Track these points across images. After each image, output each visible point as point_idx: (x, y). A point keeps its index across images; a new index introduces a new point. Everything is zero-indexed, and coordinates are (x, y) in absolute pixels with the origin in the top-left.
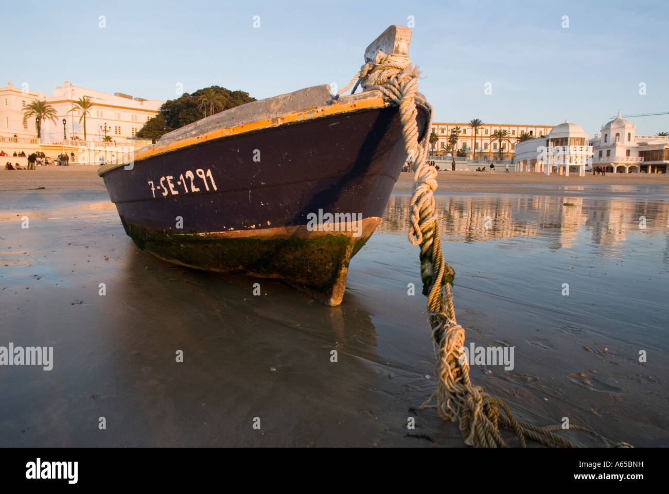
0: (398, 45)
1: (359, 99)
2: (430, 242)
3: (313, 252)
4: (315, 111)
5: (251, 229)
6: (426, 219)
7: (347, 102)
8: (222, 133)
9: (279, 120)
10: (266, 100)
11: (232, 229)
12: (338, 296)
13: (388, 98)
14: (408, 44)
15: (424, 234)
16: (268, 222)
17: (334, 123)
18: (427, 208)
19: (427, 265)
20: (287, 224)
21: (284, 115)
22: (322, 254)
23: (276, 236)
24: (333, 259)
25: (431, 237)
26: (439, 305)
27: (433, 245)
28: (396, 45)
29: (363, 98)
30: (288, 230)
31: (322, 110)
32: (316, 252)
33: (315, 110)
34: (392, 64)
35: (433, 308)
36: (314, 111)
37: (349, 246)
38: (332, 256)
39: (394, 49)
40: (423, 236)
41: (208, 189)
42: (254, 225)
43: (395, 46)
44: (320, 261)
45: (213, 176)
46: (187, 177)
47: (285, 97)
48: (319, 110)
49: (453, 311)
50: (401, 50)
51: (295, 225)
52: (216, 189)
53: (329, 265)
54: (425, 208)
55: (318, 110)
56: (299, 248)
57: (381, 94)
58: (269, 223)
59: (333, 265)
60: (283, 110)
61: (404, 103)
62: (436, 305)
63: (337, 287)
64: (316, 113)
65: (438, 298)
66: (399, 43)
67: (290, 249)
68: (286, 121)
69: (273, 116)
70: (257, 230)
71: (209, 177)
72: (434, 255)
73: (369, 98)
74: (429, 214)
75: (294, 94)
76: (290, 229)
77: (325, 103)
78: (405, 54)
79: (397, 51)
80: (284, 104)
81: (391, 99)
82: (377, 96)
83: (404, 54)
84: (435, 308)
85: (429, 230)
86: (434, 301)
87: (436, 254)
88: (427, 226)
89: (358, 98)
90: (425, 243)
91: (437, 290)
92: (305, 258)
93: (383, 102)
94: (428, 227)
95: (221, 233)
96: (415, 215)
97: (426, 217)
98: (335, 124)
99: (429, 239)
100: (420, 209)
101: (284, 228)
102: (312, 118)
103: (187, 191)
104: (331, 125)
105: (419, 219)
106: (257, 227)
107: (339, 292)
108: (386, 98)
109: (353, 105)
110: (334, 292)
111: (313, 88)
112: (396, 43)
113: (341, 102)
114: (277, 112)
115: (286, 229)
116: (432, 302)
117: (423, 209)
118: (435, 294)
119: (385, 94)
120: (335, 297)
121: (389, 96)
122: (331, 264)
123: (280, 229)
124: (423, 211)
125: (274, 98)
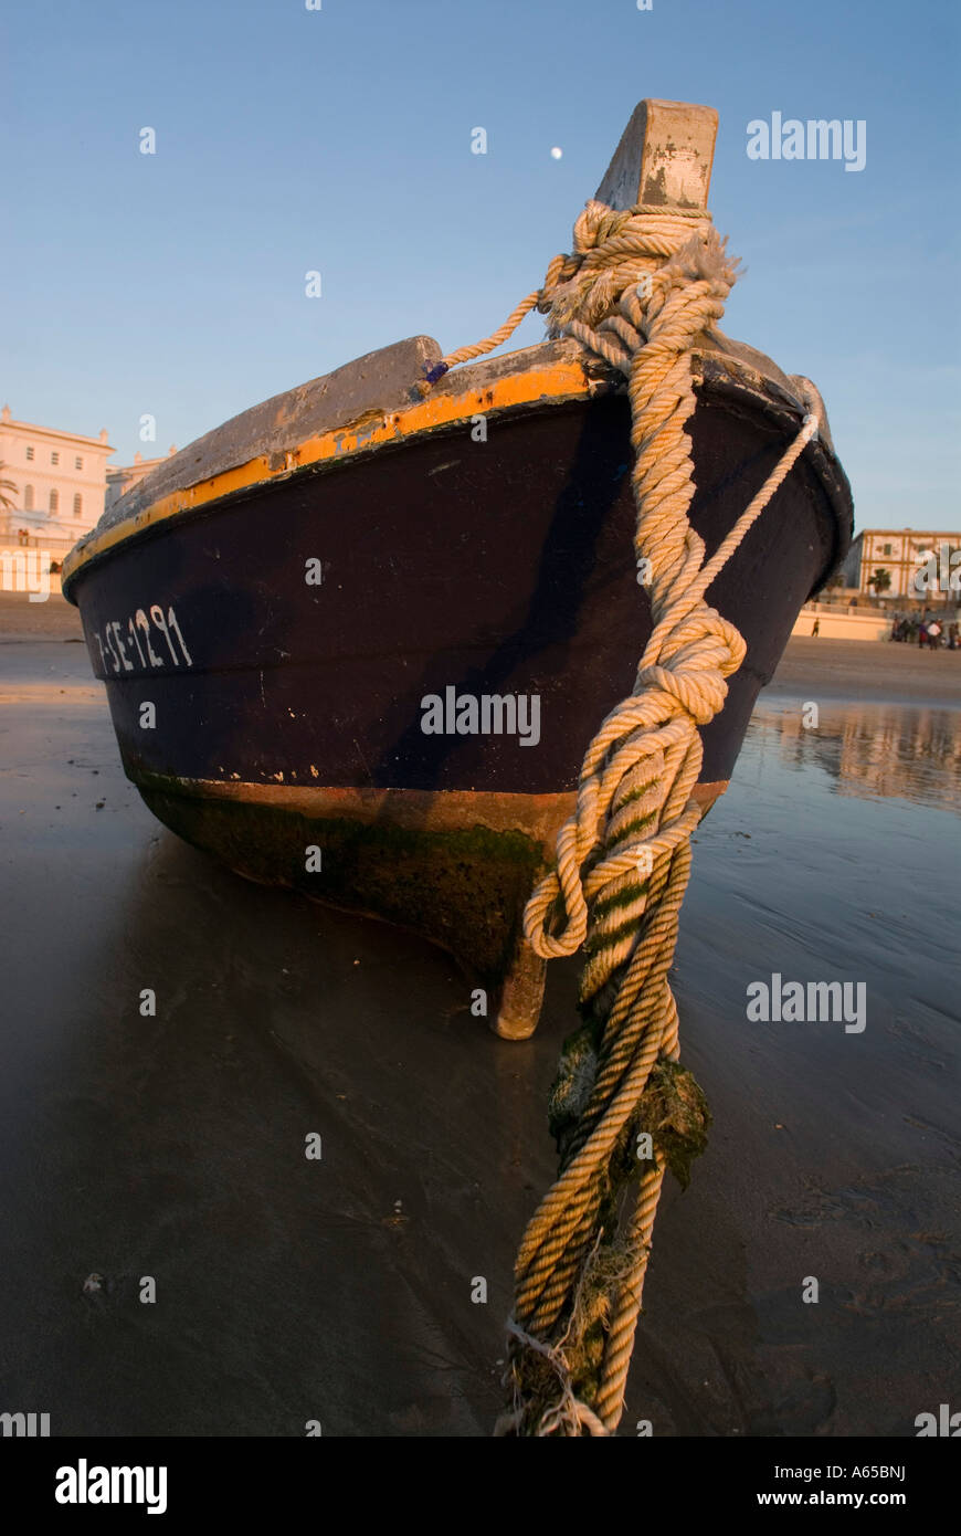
0: (661, 173)
1: (506, 372)
2: (620, 952)
3: (445, 871)
4: (377, 425)
5: (275, 782)
6: (622, 844)
7: (466, 387)
8: (175, 504)
9: (290, 458)
10: (269, 401)
11: (236, 776)
12: (519, 1014)
13: (598, 361)
14: (704, 168)
15: (598, 909)
16: (313, 769)
17: (444, 462)
18: (634, 797)
19: (576, 1057)
20: (360, 781)
21: (303, 445)
22: (469, 879)
23: (335, 810)
24: (501, 901)
25: (626, 928)
26: (560, 1288)
27: (622, 968)
28: (650, 170)
29: (516, 369)
30: (363, 798)
31: (397, 420)
32: (451, 872)
33: (379, 420)
34: (634, 240)
35: (533, 1294)
36: (374, 426)
37: (543, 868)
38: (500, 891)
39: (643, 190)
40: (591, 921)
41: (176, 662)
42: (281, 774)
43: (644, 178)
44: (466, 898)
45: (179, 626)
46: (139, 626)
47: (313, 388)
48: (389, 420)
49: (627, 1339)
50: (671, 190)
51: (382, 784)
52: (190, 663)
53: (493, 916)
54: (625, 793)
55: (386, 422)
56: (405, 854)
57: (578, 349)
58: (315, 772)
59: (502, 917)
60: (301, 429)
61: (641, 371)
62: (548, 1284)
63: (512, 986)
64: (379, 430)
65: (568, 1250)
66: (660, 163)
67: (382, 852)
68: (305, 461)
69: (276, 446)
70: (289, 788)
71: (173, 626)
72: (613, 1021)
73: (535, 367)
74: (637, 825)
75: (334, 375)
76: (367, 797)
77: (405, 394)
78: (694, 206)
79: (656, 195)
80: (308, 408)
81: (608, 363)
82: (563, 360)
83: (685, 205)
84: (539, 1302)
85: (626, 897)
86: (542, 1263)
87: (622, 1016)
88: (617, 879)
89: (501, 369)
90: (592, 955)
91: (570, 1207)
92: (426, 885)
93: (583, 376)
94: (620, 885)
95: (218, 782)
96: (578, 820)
97: (623, 835)
98: (446, 467)
99: (615, 937)
100: (608, 795)
101: (353, 792)
102: (370, 447)
103: (144, 665)
104: (434, 471)
105: (591, 840)
106: (288, 781)
107: (520, 1002)
108: (592, 363)
109: (484, 397)
110: (504, 999)
111: (381, 353)
112: (648, 162)
113: (449, 386)
114: (285, 436)
115: (358, 792)
116: (535, 1260)
117: (618, 801)
118: (556, 1226)
119: (589, 350)
120: (509, 1016)
121: (599, 356)
122: (499, 914)
123: (344, 792)
124: (619, 807)
125: (287, 394)
